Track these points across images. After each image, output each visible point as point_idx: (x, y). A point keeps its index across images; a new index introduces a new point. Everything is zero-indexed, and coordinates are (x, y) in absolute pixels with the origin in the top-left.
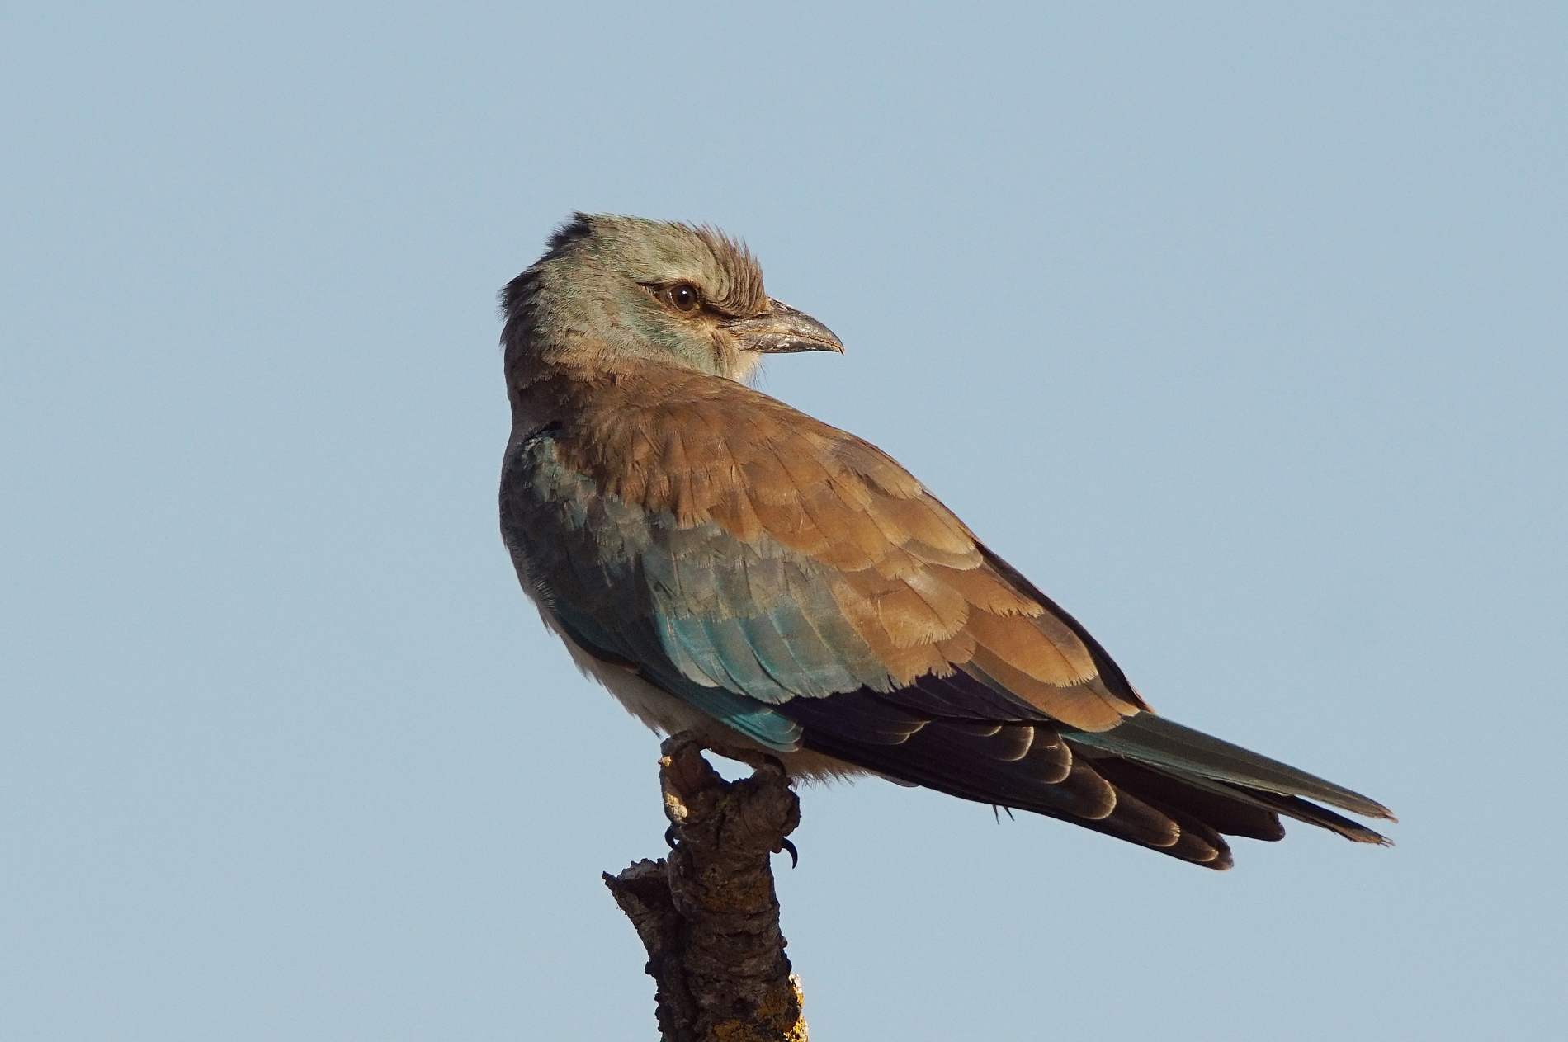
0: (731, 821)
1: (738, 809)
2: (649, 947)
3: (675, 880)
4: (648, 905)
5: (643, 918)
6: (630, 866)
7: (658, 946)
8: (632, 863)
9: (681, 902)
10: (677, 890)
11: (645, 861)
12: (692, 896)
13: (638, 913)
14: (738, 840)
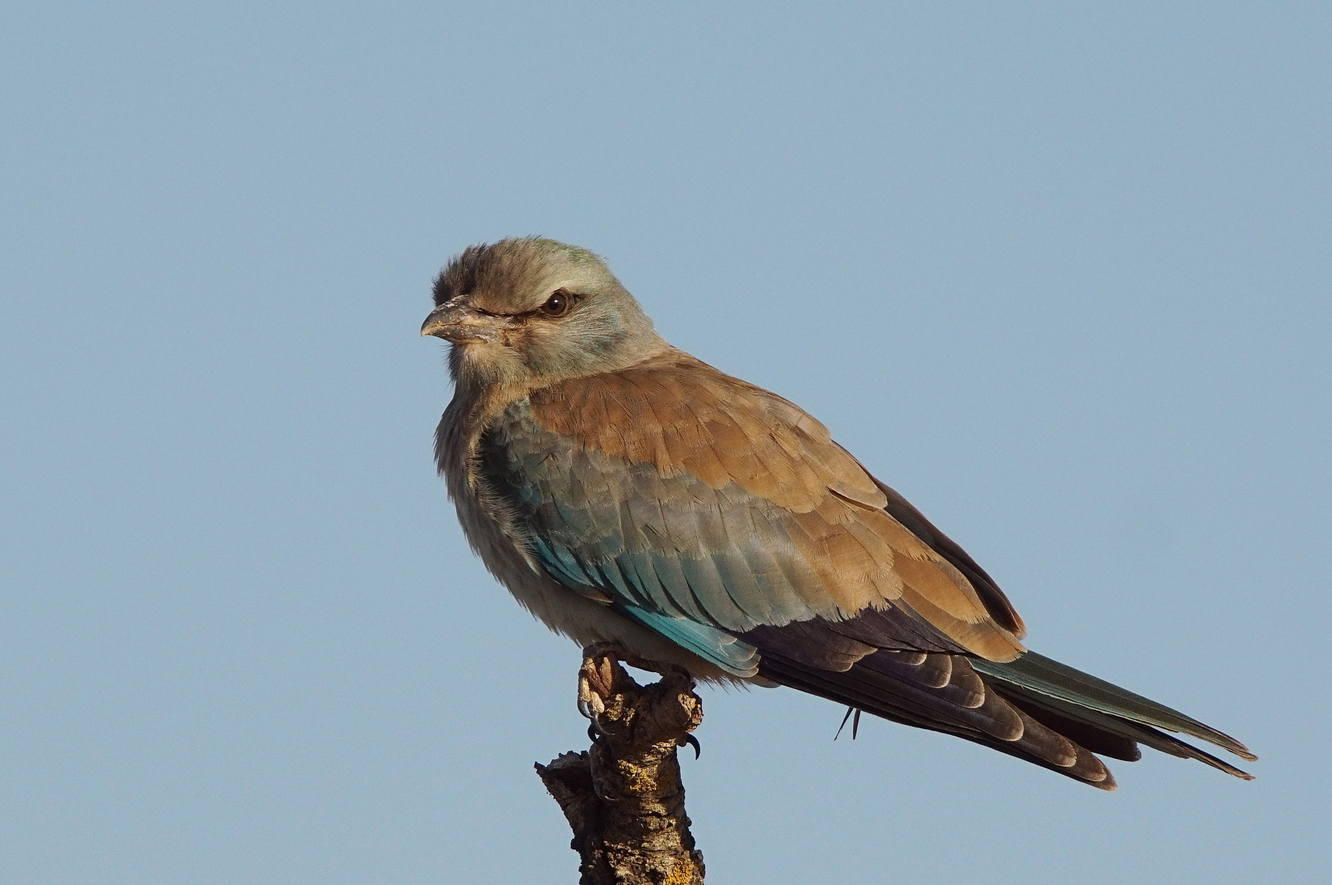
0: (643, 719)
1: (650, 709)
2: (574, 826)
3: (596, 770)
4: (573, 790)
5: (569, 801)
6: (558, 757)
7: (582, 825)
8: (560, 754)
9: (601, 788)
10: (598, 779)
11: (571, 753)
12: (610, 782)
13: (564, 797)
14: (650, 736)
